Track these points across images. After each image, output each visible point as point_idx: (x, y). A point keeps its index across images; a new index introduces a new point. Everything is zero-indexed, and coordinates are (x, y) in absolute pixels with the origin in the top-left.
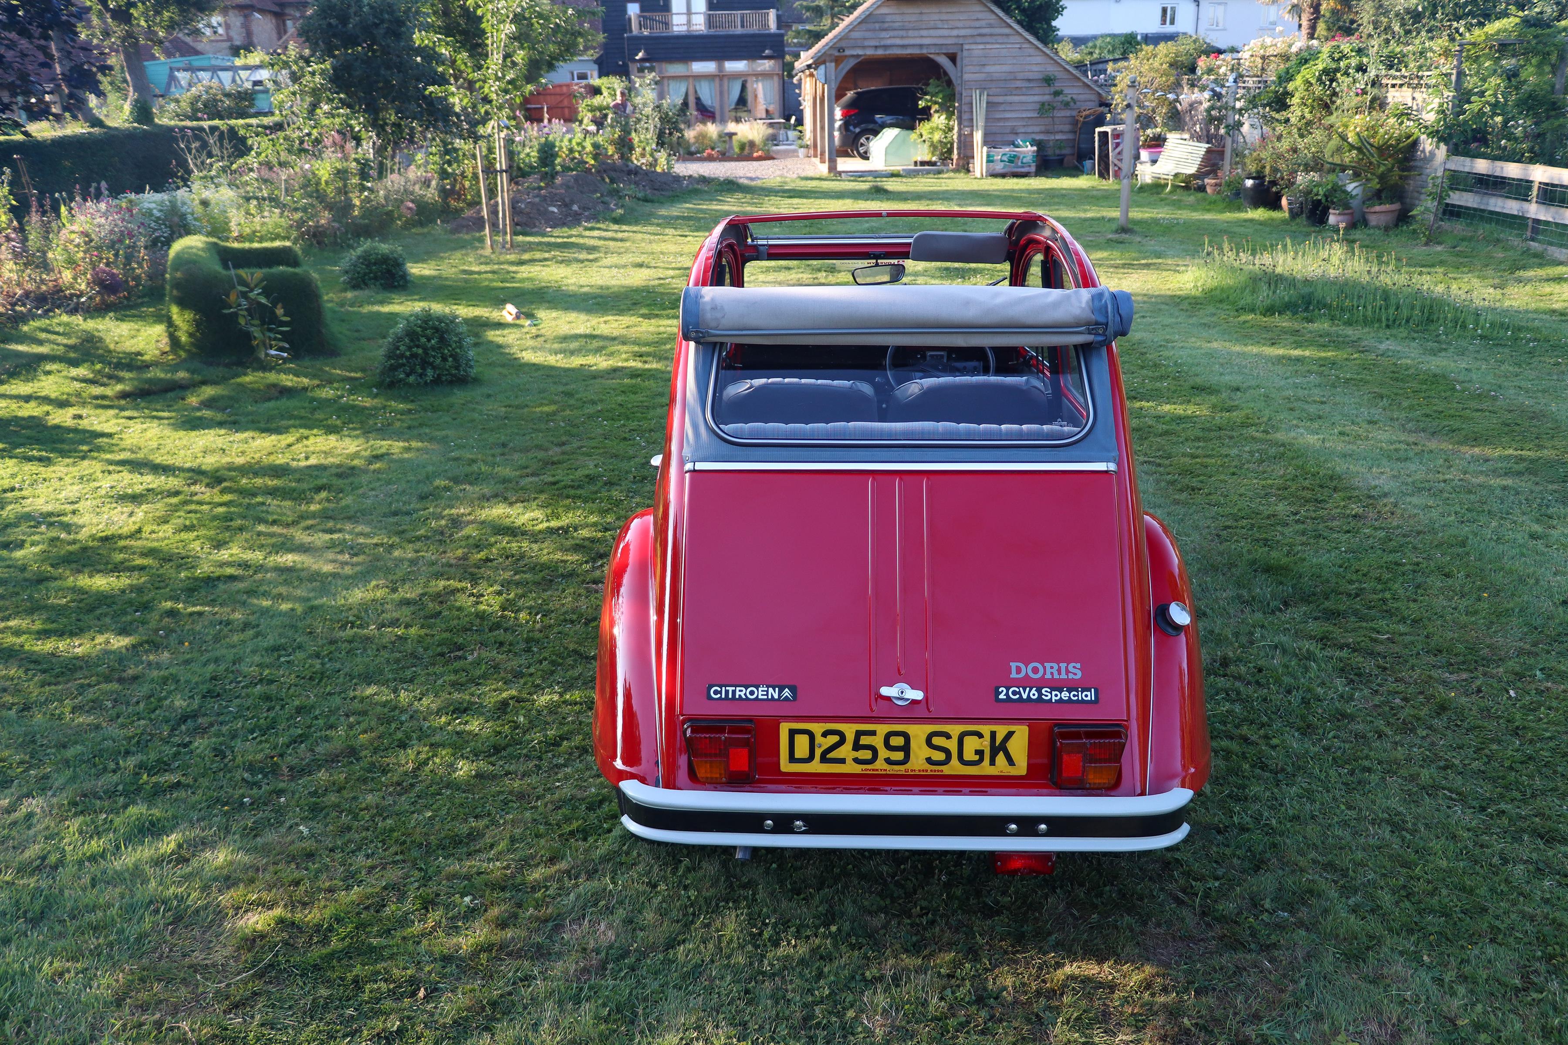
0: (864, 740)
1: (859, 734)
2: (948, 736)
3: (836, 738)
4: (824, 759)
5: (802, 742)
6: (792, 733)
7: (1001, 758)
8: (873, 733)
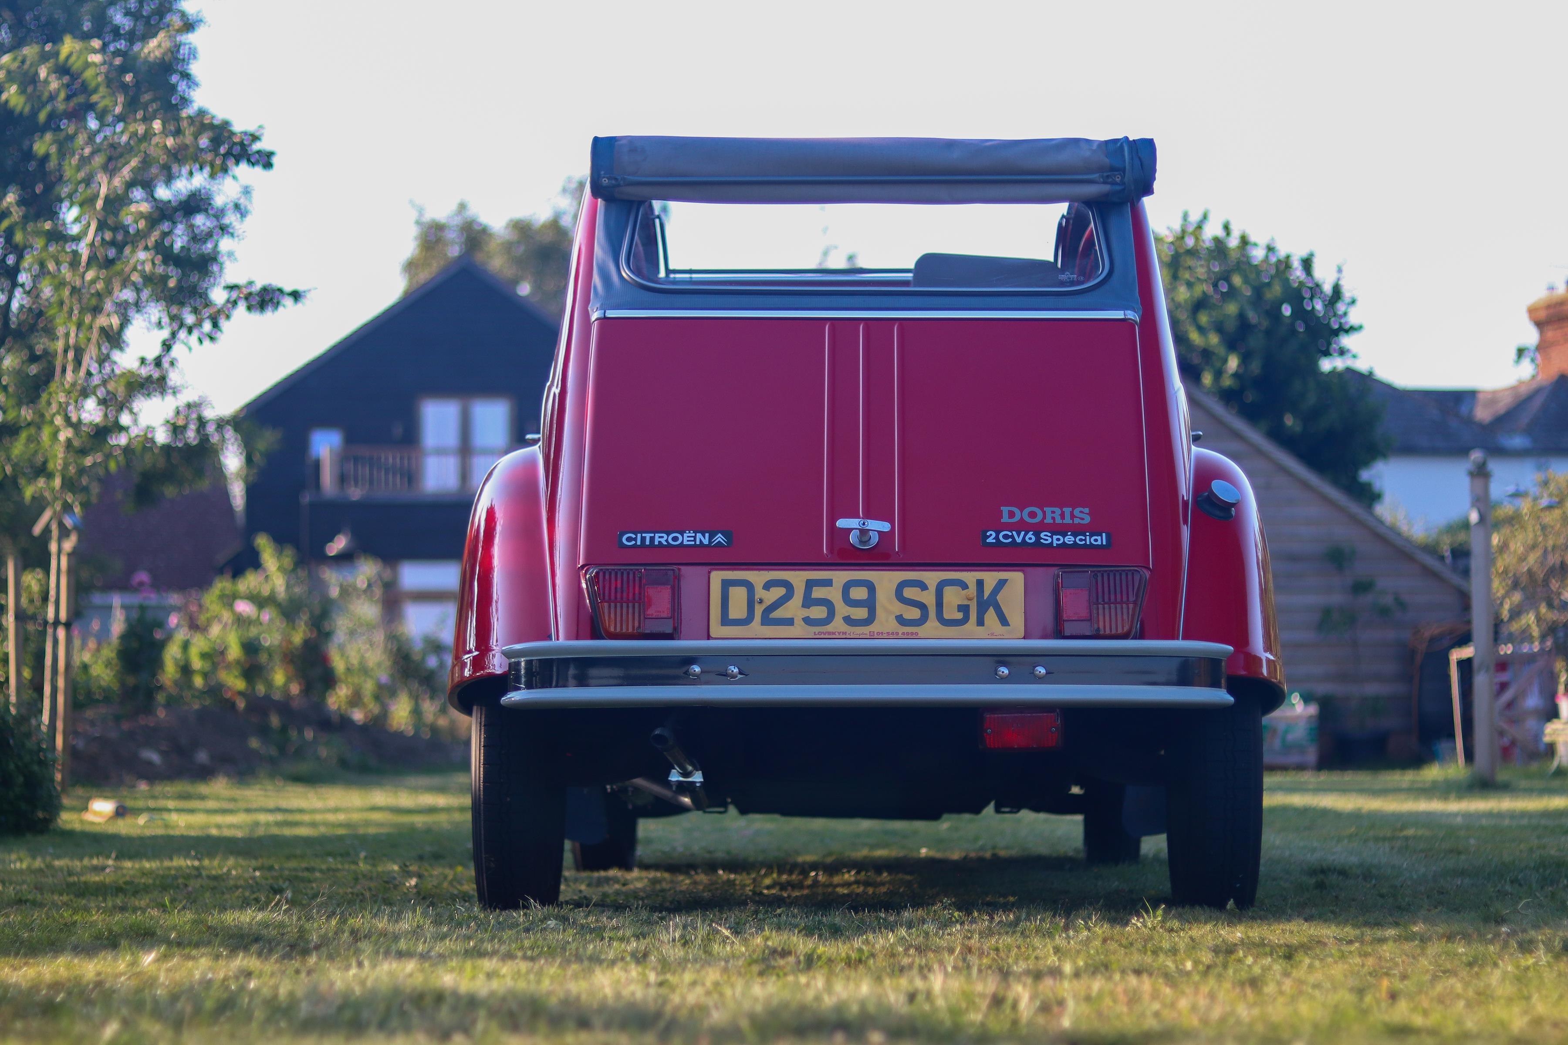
0: (818, 593)
1: (810, 585)
2: (923, 586)
3: (780, 592)
4: (766, 621)
5: (738, 595)
6: (726, 585)
7: (991, 616)
8: (828, 583)
